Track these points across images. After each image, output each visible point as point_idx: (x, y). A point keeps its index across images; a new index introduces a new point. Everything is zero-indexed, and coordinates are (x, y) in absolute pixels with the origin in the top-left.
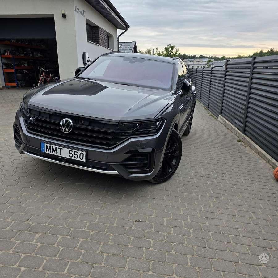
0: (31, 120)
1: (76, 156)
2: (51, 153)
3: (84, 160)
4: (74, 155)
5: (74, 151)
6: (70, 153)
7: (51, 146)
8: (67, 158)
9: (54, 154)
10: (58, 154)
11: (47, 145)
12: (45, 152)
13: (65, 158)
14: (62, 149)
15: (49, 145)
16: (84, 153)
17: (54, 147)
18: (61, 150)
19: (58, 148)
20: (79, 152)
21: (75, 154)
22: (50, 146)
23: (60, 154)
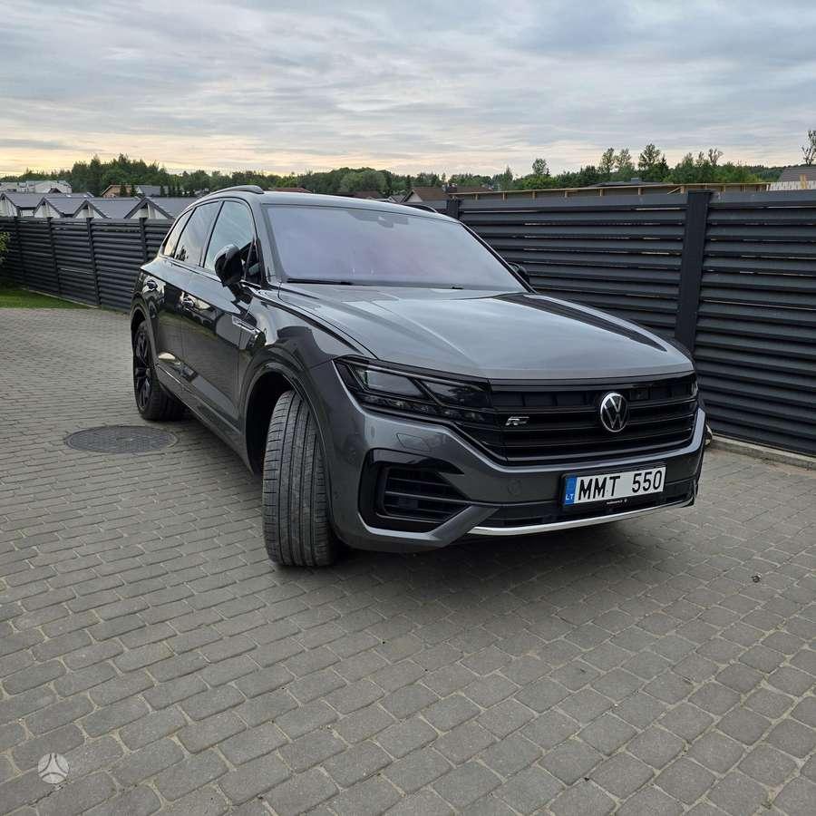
0: (512, 425)
1: (647, 485)
2: (592, 500)
3: (661, 489)
4: (642, 484)
5: (643, 472)
6: (635, 482)
7: (594, 478)
8: (628, 498)
9: (599, 498)
10: (608, 496)
11: (582, 482)
12: (576, 501)
13: (623, 499)
14: (619, 477)
15: (586, 480)
16: (663, 470)
17: (601, 478)
18: (617, 480)
19: (611, 478)
20: (654, 471)
21: (645, 481)
22: (591, 480)
23: (612, 495)
